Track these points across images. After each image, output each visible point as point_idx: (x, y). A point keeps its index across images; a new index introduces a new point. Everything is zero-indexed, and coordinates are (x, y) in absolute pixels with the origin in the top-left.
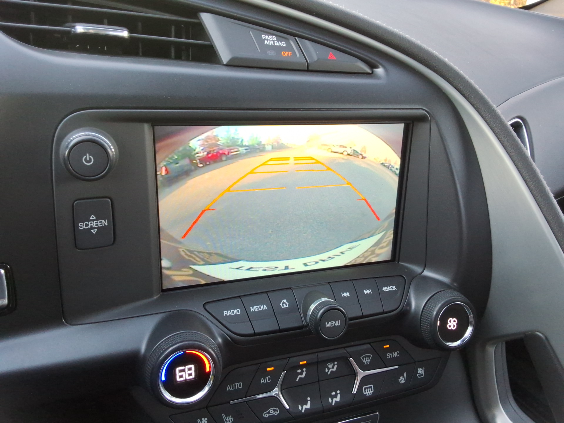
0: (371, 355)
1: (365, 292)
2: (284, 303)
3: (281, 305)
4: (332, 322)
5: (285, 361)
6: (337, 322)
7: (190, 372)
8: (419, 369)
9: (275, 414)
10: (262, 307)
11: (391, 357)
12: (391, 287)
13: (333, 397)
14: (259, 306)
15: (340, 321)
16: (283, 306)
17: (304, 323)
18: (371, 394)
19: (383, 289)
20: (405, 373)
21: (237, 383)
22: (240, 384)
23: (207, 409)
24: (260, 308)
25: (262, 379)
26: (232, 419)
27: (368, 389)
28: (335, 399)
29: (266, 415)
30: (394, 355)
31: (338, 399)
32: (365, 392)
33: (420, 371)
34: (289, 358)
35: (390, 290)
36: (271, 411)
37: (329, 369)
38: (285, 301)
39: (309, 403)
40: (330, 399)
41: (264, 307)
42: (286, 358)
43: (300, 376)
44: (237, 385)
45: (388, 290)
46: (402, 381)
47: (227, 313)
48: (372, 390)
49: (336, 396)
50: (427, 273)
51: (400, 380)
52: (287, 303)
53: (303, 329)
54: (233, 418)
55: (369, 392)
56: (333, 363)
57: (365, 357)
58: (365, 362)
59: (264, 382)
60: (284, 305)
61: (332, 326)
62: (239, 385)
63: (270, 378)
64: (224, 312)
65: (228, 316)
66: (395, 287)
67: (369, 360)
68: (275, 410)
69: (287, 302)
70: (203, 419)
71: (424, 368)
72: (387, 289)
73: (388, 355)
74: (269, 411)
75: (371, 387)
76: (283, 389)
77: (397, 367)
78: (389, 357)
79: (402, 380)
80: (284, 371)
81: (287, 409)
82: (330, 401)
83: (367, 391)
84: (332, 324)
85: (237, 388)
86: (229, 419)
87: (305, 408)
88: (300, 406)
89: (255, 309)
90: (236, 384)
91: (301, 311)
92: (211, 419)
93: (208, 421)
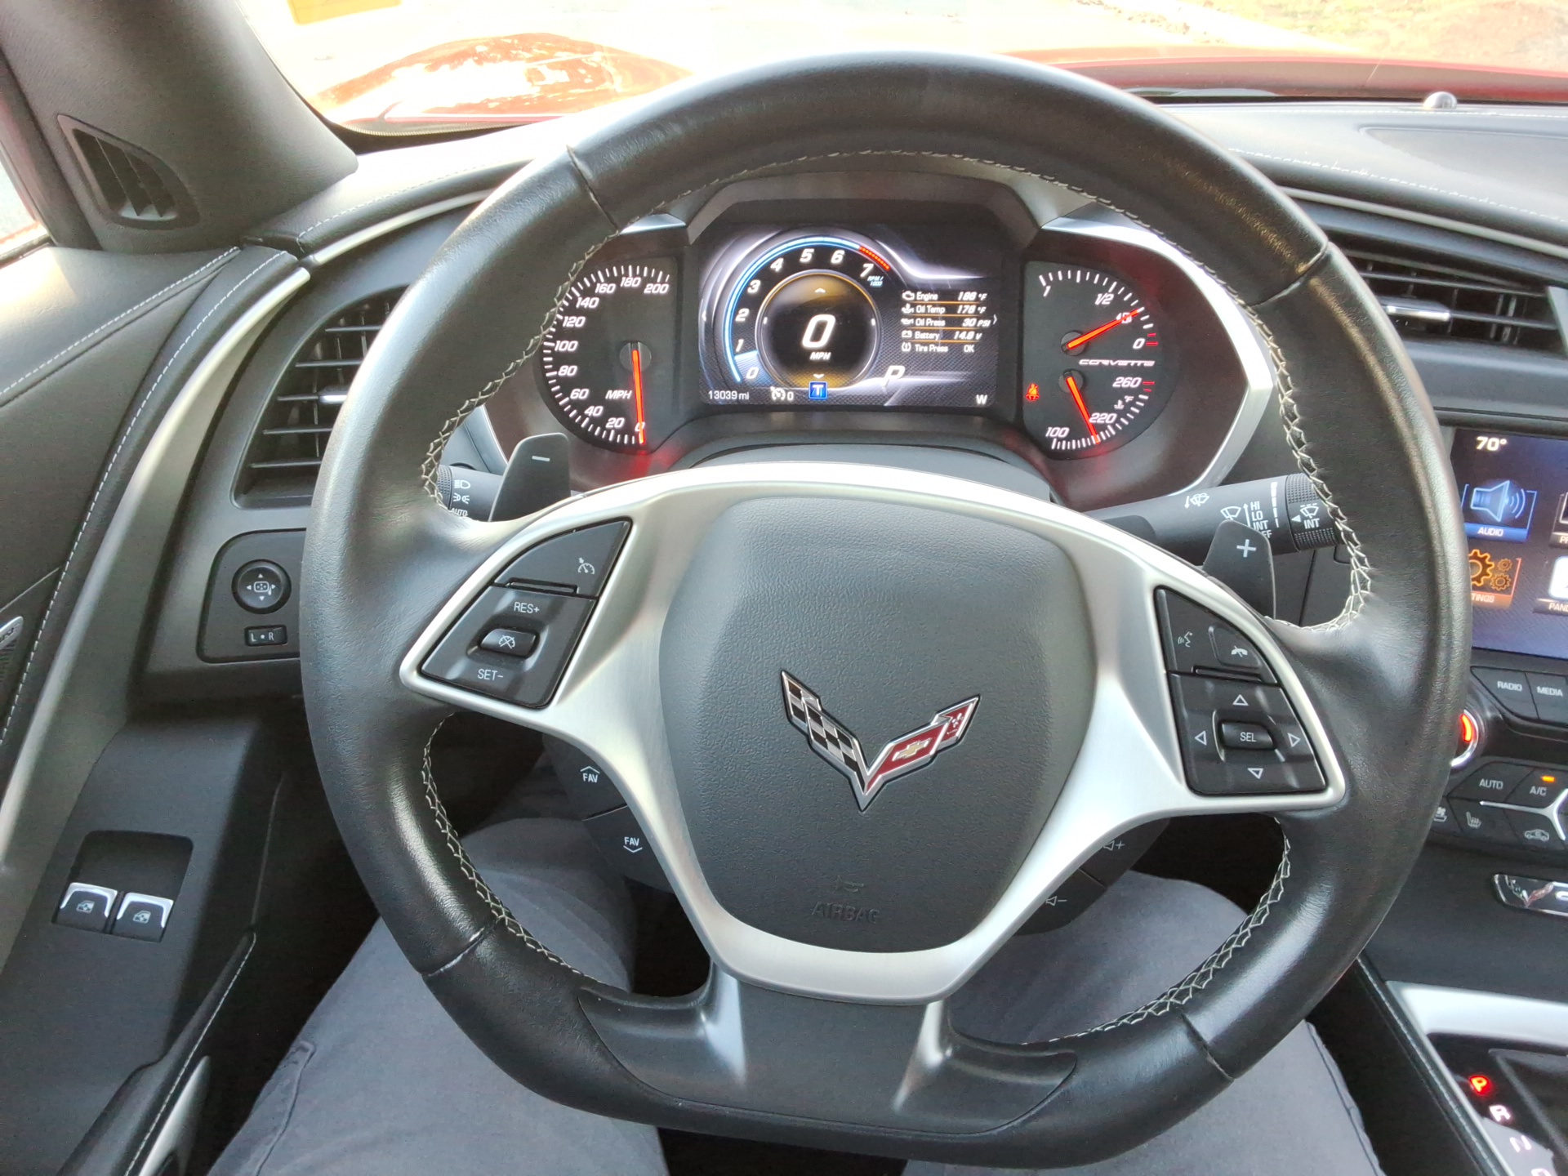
9: (1543, 838)
10: (1555, 691)
14: (1551, 690)
21: (1497, 781)
22: (1500, 784)
23: (1447, 798)
24: (1553, 692)
25: (1533, 787)
26: (1478, 823)
29: (1528, 835)
41: (1558, 693)
47: (1502, 685)
54: (1480, 823)
59: (1535, 793)
62: (1497, 784)
63: (1545, 790)
64: (1499, 682)
65: (1503, 688)
68: (1543, 834)
70: (1438, 808)
74: (1535, 832)
76: (1561, 812)
81: (1562, 841)
85: (1494, 786)
86: (1475, 822)
89: (1544, 691)
90: (1494, 782)
92: (1451, 811)
93: (1446, 814)
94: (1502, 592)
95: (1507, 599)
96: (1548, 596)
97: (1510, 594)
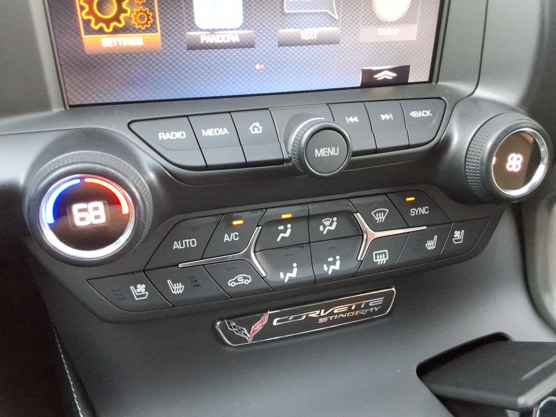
0: (388, 211)
1: (383, 117)
2: (255, 127)
3: (250, 130)
4: (326, 149)
5: (260, 213)
6: (333, 149)
7: (97, 213)
8: (456, 232)
9: (245, 282)
10: (220, 130)
11: (417, 214)
12: (423, 111)
13: (329, 264)
14: (215, 129)
15: (338, 148)
16: (254, 131)
17: (285, 155)
18: (384, 263)
19: (411, 114)
20: (436, 237)
21: (189, 240)
22: (193, 242)
23: (144, 273)
24: (218, 132)
25: (226, 235)
26: (182, 288)
27: (381, 255)
28: (332, 267)
29: (232, 284)
30: (421, 212)
31: (337, 267)
32: (376, 259)
33: (458, 235)
34: (266, 209)
35: (421, 116)
36: (240, 279)
37: (325, 227)
38: (257, 124)
39: (295, 270)
40: (325, 266)
41: (224, 131)
42: (261, 209)
43: (282, 235)
44: (189, 242)
45: (419, 115)
46: (430, 247)
47: (163, 136)
48: (386, 257)
49: (334, 263)
50: (481, 93)
51: (427, 246)
52: (261, 128)
53: (283, 164)
54: (183, 286)
55: (382, 260)
56: (331, 219)
57: (378, 212)
58: (377, 219)
59: (229, 240)
60: (256, 129)
61: (326, 155)
62: (191, 243)
63: (238, 234)
64: (160, 134)
65: (165, 140)
66: (430, 112)
67: (384, 216)
68: (245, 278)
69: (260, 125)
70: (139, 286)
71: (463, 231)
72: (417, 114)
73: (413, 211)
74: (237, 278)
75: (385, 253)
76: (257, 250)
77: (425, 228)
78: (413, 214)
79: (431, 245)
80: (258, 226)
81: (263, 277)
82: (326, 268)
83: (380, 258)
84: (326, 152)
85: (188, 246)
86: (178, 287)
87: (289, 277)
88: (281, 274)
89: (209, 132)
90: (187, 241)
91: (281, 139)
92: (151, 286)
93: (146, 289)
94: (147, 30)
95: (156, 37)
96: (197, 29)
97: (157, 31)
